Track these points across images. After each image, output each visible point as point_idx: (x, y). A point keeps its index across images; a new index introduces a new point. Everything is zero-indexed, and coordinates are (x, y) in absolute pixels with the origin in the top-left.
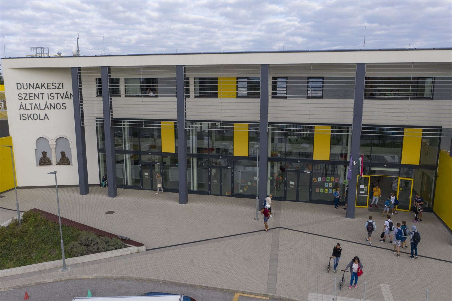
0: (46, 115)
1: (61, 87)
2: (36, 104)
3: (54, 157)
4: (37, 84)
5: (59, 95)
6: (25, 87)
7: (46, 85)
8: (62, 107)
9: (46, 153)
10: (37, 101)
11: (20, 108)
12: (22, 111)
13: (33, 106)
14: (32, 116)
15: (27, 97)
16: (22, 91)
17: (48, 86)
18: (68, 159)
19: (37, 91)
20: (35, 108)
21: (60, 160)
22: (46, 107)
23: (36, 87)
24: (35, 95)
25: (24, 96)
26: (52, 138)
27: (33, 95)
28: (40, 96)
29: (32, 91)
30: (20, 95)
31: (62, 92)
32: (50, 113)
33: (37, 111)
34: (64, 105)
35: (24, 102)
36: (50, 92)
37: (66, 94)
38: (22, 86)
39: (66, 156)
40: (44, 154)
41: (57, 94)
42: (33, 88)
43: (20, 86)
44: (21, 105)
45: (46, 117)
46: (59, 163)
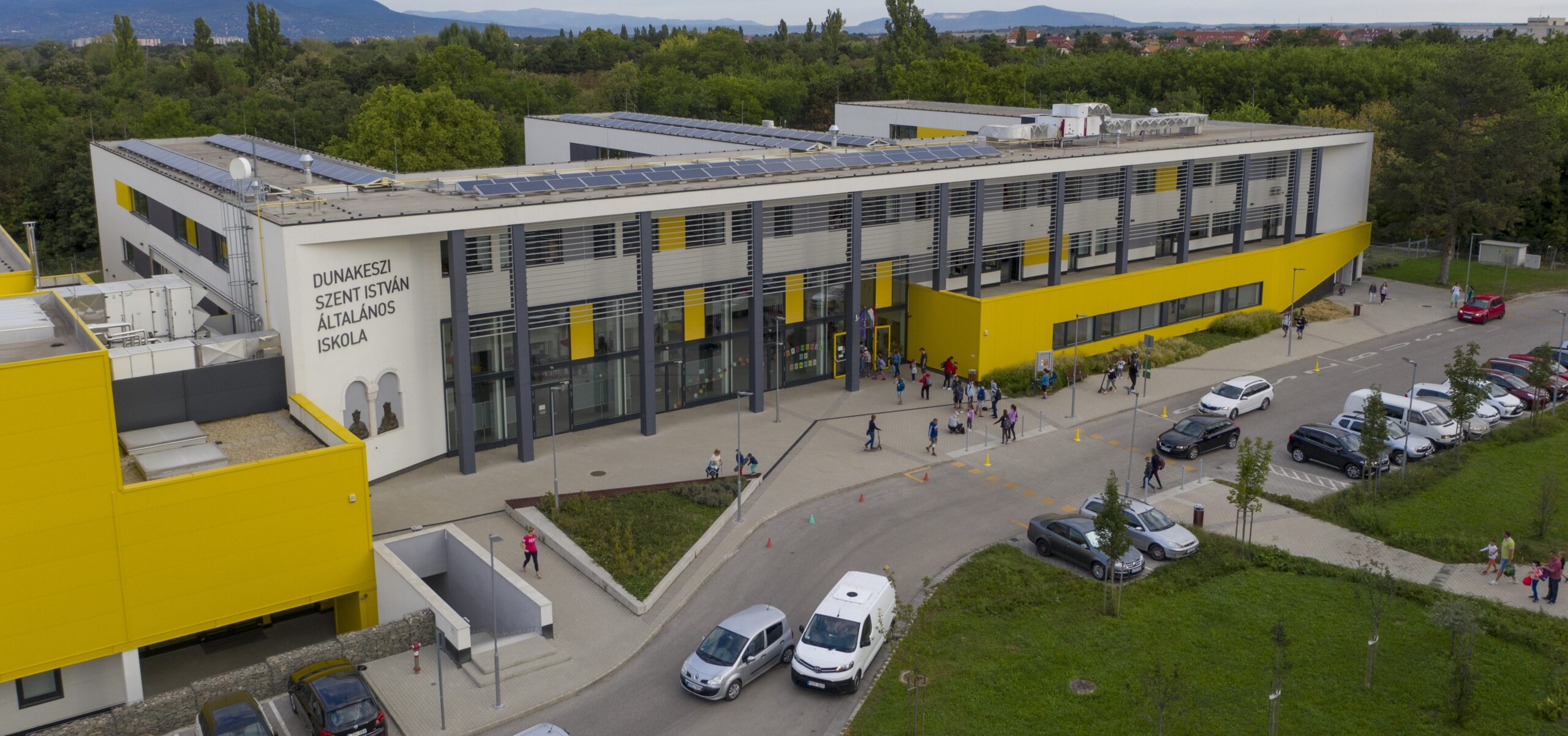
0: (362, 332)
1: (386, 269)
2: (346, 314)
3: (373, 419)
4: (349, 270)
5: (383, 285)
6: (328, 281)
7: (362, 271)
8: (388, 309)
9: (360, 411)
10: (347, 307)
11: (320, 327)
12: (325, 333)
13: (341, 317)
14: (339, 341)
15: (332, 302)
16: (324, 290)
17: (365, 271)
18: (395, 415)
19: (348, 286)
20: (344, 321)
21: (383, 421)
22: (364, 315)
23: (347, 277)
24: (345, 293)
25: (325, 300)
26: (371, 379)
27: (341, 295)
28: (354, 292)
29: (340, 286)
30: (320, 300)
31: (387, 278)
32: (370, 325)
33: (348, 328)
34: (391, 305)
35: (327, 312)
36: (368, 282)
37: (395, 282)
38: (323, 277)
39: (392, 411)
40: (356, 415)
41: (380, 284)
42: (342, 279)
43: (320, 279)
44: (322, 320)
45: (363, 336)
46: (382, 430)
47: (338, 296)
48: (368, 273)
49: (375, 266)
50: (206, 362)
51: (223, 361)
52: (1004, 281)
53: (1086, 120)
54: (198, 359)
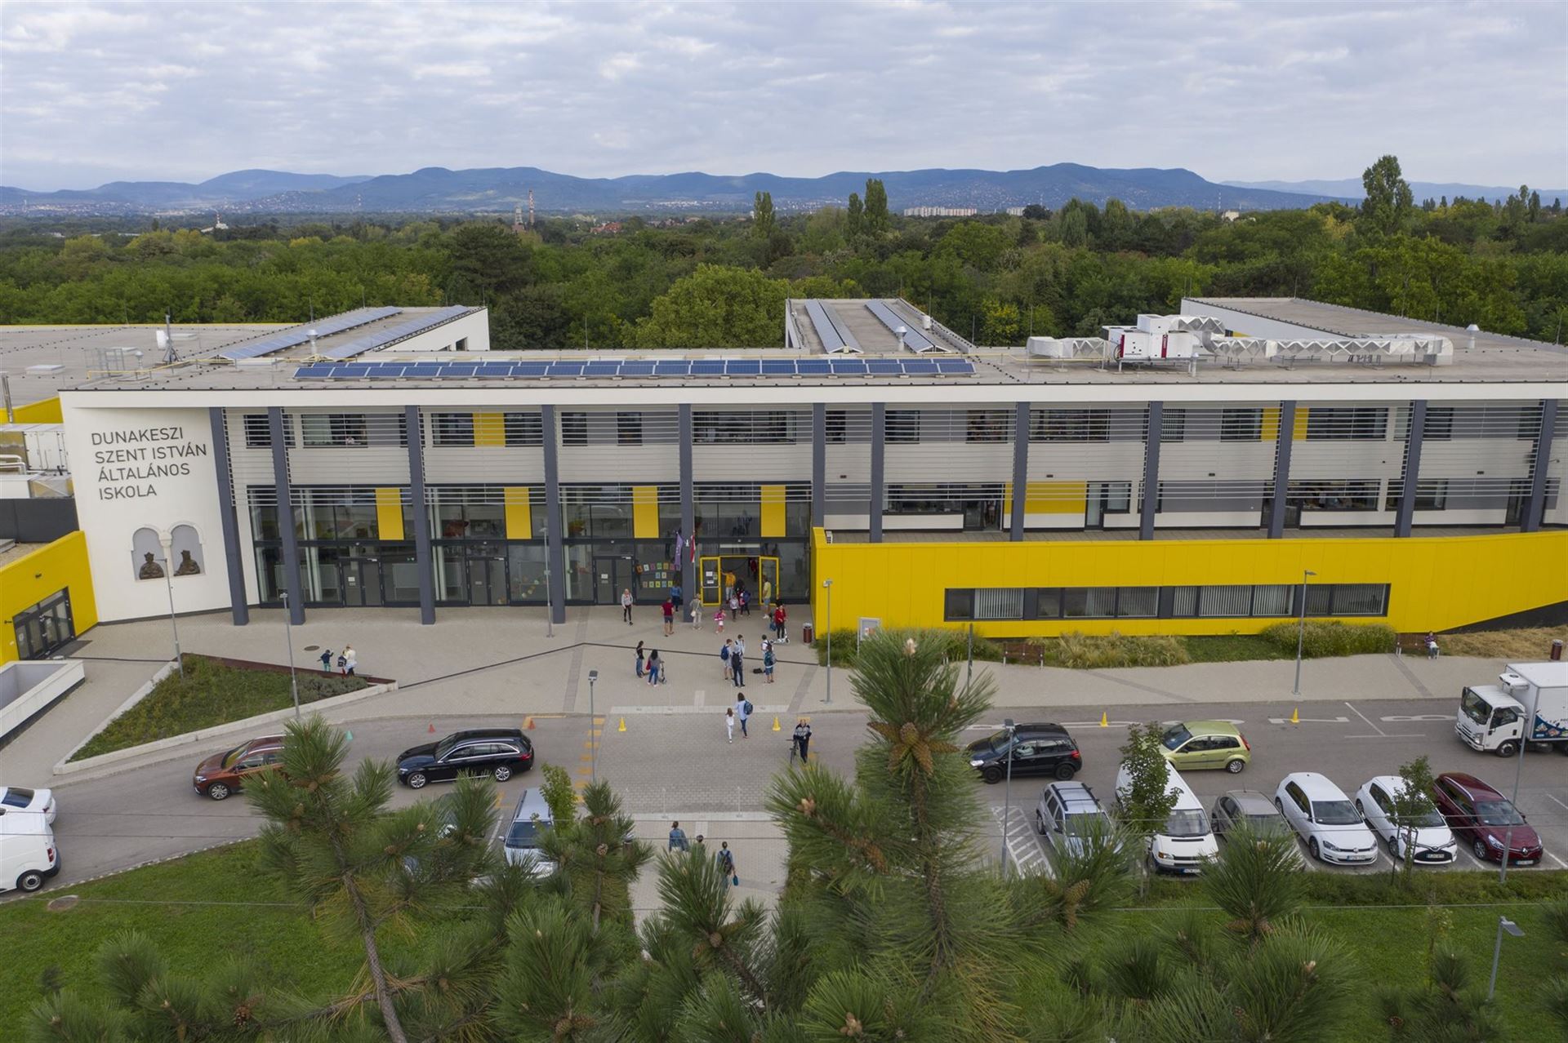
0: (151, 486)
1: (177, 434)
2: (130, 470)
3: (169, 560)
4: (132, 432)
5: (174, 450)
6: (109, 440)
7: (148, 435)
8: (181, 470)
9: (152, 555)
10: (132, 464)
11: (101, 478)
12: (105, 484)
13: (125, 473)
14: (123, 492)
15: (114, 457)
16: (104, 447)
17: (152, 435)
18: (195, 563)
19: (132, 446)
20: (129, 476)
21: (181, 565)
22: (151, 473)
23: (130, 439)
24: (128, 452)
25: (106, 456)
26: (164, 529)
27: (125, 453)
28: (139, 454)
29: (122, 446)
30: (99, 455)
31: (179, 443)
32: (160, 483)
33: (133, 482)
34: (184, 467)
35: (107, 467)
36: (156, 445)
37: (189, 447)
38: (103, 437)
39: (192, 559)
40: (149, 557)
41: (171, 448)
42: (125, 441)
43: (97, 438)
44: (102, 472)
45: (151, 490)
46: (179, 573)
47: (120, 453)
48: (154, 437)
49: (164, 431)
50: (36, 496)
51: (50, 496)
52: (968, 527)
53: (1165, 337)
54: (31, 493)
